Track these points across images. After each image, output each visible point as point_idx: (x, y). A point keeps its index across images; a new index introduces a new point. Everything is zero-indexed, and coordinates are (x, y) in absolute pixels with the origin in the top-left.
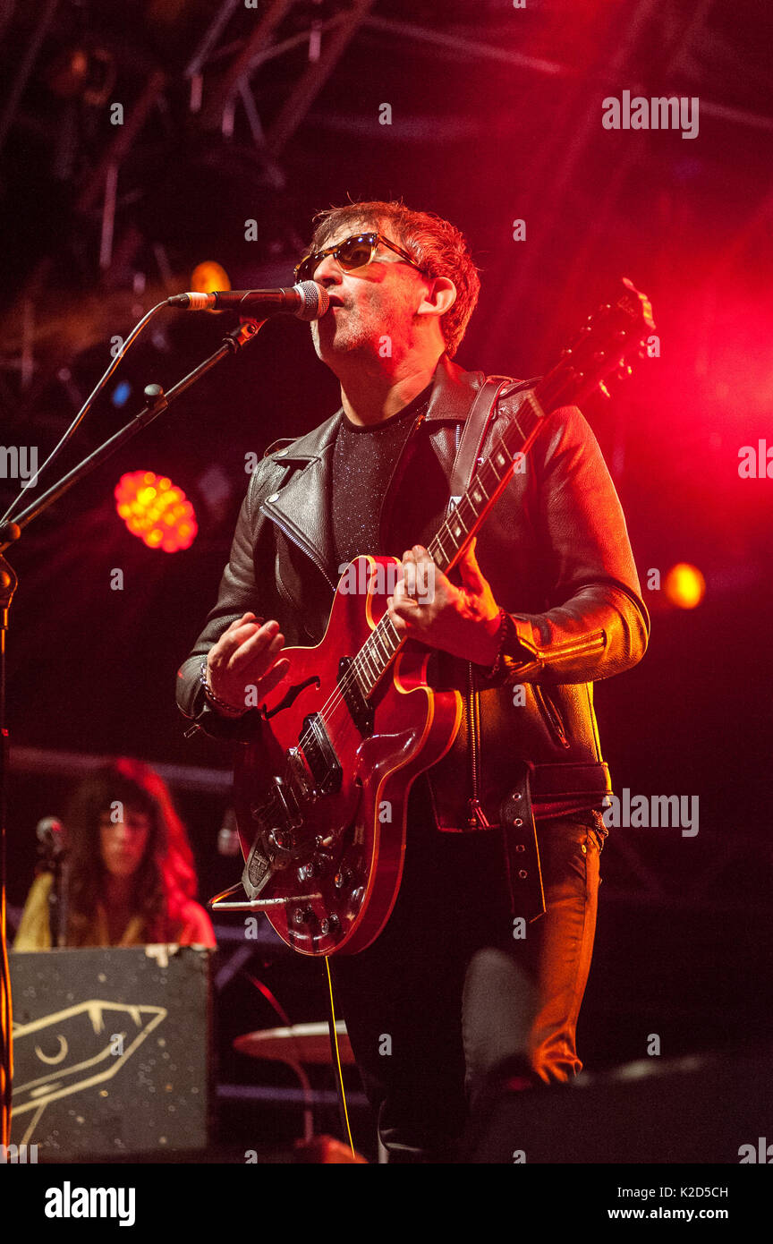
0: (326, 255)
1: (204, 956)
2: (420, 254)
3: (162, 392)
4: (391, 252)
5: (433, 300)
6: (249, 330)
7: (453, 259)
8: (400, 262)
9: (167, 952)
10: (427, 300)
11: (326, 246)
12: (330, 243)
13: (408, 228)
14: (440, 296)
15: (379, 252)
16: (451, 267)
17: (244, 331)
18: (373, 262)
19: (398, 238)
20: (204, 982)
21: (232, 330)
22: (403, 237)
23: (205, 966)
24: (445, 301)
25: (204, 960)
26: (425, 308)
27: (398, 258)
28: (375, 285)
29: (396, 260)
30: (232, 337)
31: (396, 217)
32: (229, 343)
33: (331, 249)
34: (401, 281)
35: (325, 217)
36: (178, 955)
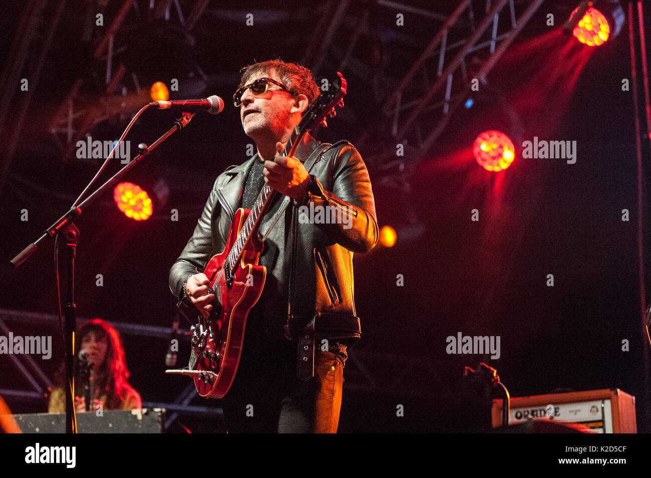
0: (247, 89)
1: (159, 414)
2: (289, 84)
3: (146, 147)
4: (275, 86)
5: (297, 105)
6: (187, 119)
7: (305, 84)
8: (280, 90)
9: (142, 412)
10: (294, 106)
11: (246, 84)
12: (248, 83)
13: (283, 72)
14: (301, 103)
15: (270, 86)
16: (305, 89)
17: (185, 119)
18: (267, 91)
19: (279, 77)
20: (160, 427)
21: (178, 118)
22: (281, 78)
23: (160, 419)
24: (303, 105)
25: (159, 416)
26: (294, 110)
27: (279, 88)
28: (270, 101)
29: (278, 89)
30: (179, 122)
31: (278, 67)
32: (177, 124)
33: (248, 86)
34: (281, 99)
35: (246, 70)
36: (147, 414)
